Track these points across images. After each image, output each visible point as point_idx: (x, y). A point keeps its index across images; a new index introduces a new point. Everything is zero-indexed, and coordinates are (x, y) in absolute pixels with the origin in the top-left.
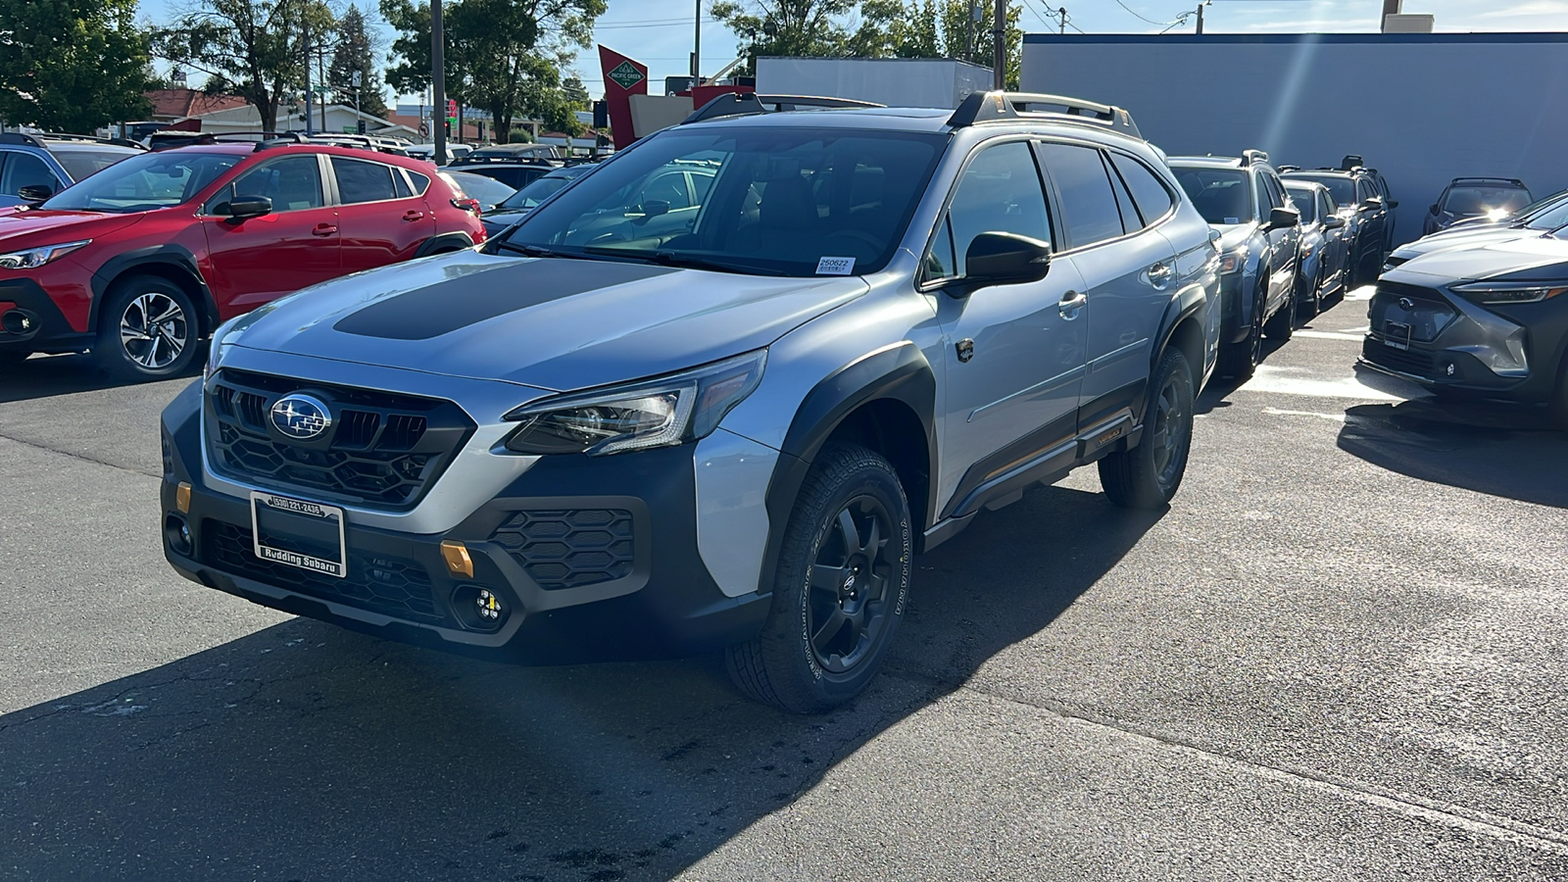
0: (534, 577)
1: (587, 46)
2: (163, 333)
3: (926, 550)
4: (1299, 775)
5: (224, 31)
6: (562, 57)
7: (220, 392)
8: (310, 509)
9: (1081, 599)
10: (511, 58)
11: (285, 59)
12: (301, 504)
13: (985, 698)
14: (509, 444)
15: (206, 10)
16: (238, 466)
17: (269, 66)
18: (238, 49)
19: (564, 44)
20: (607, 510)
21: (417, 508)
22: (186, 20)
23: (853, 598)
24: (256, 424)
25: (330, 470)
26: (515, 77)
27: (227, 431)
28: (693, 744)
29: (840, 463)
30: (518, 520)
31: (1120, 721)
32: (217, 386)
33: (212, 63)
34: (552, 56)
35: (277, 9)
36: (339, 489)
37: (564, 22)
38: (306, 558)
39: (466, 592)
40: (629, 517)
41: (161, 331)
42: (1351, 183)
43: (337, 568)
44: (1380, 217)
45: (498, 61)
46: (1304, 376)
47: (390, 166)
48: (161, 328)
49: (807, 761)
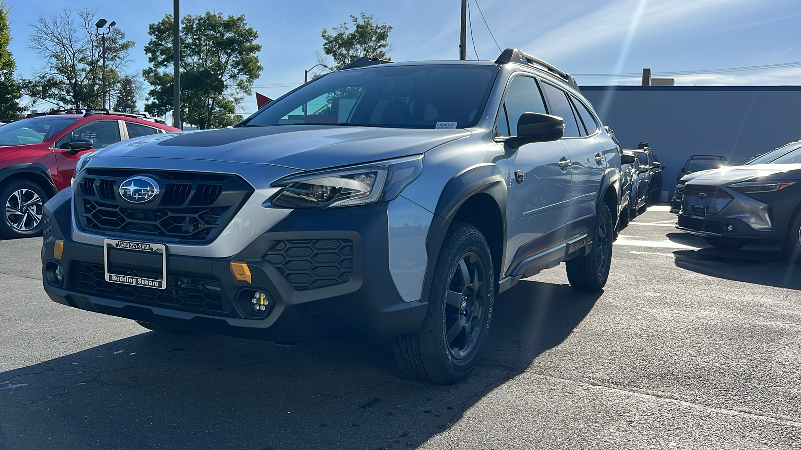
0: (290, 283)
1: (250, 94)
2: (29, 212)
3: (499, 293)
4: (746, 413)
5: (61, 82)
6: (236, 100)
7: (85, 182)
8: (144, 247)
9: (575, 330)
10: (210, 100)
11: (93, 96)
12: (138, 245)
13: (542, 377)
14: (273, 202)
15: (52, 72)
16: (95, 227)
17: (84, 101)
18: (68, 92)
19: (238, 93)
20: (337, 240)
21: (213, 243)
22: (41, 76)
23: (465, 315)
24: (108, 198)
25: (157, 223)
26: (212, 109)
27: (88, 206)
28: (376, 401)
29: (460, 230)
30: (281, 246)
31: (627, 387)
32: (84, 178)
33: (54, 98)
34: (231, 99)
35: (89, 72)
36: (162, 234)
37: (238, 82)
38: (139, 279)
39: (246, 293)
40: (351, 244)
41: (28, 211)
42: (645, 155)
43: (160, 284)
44: (659, 173)
45: (204, 101)
46: (644, 239)
47: (157, 129)
48: (28, 209)
49: (449, 408)
